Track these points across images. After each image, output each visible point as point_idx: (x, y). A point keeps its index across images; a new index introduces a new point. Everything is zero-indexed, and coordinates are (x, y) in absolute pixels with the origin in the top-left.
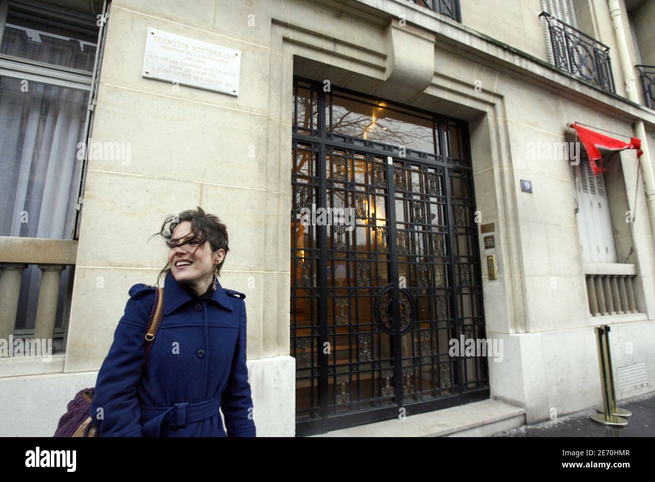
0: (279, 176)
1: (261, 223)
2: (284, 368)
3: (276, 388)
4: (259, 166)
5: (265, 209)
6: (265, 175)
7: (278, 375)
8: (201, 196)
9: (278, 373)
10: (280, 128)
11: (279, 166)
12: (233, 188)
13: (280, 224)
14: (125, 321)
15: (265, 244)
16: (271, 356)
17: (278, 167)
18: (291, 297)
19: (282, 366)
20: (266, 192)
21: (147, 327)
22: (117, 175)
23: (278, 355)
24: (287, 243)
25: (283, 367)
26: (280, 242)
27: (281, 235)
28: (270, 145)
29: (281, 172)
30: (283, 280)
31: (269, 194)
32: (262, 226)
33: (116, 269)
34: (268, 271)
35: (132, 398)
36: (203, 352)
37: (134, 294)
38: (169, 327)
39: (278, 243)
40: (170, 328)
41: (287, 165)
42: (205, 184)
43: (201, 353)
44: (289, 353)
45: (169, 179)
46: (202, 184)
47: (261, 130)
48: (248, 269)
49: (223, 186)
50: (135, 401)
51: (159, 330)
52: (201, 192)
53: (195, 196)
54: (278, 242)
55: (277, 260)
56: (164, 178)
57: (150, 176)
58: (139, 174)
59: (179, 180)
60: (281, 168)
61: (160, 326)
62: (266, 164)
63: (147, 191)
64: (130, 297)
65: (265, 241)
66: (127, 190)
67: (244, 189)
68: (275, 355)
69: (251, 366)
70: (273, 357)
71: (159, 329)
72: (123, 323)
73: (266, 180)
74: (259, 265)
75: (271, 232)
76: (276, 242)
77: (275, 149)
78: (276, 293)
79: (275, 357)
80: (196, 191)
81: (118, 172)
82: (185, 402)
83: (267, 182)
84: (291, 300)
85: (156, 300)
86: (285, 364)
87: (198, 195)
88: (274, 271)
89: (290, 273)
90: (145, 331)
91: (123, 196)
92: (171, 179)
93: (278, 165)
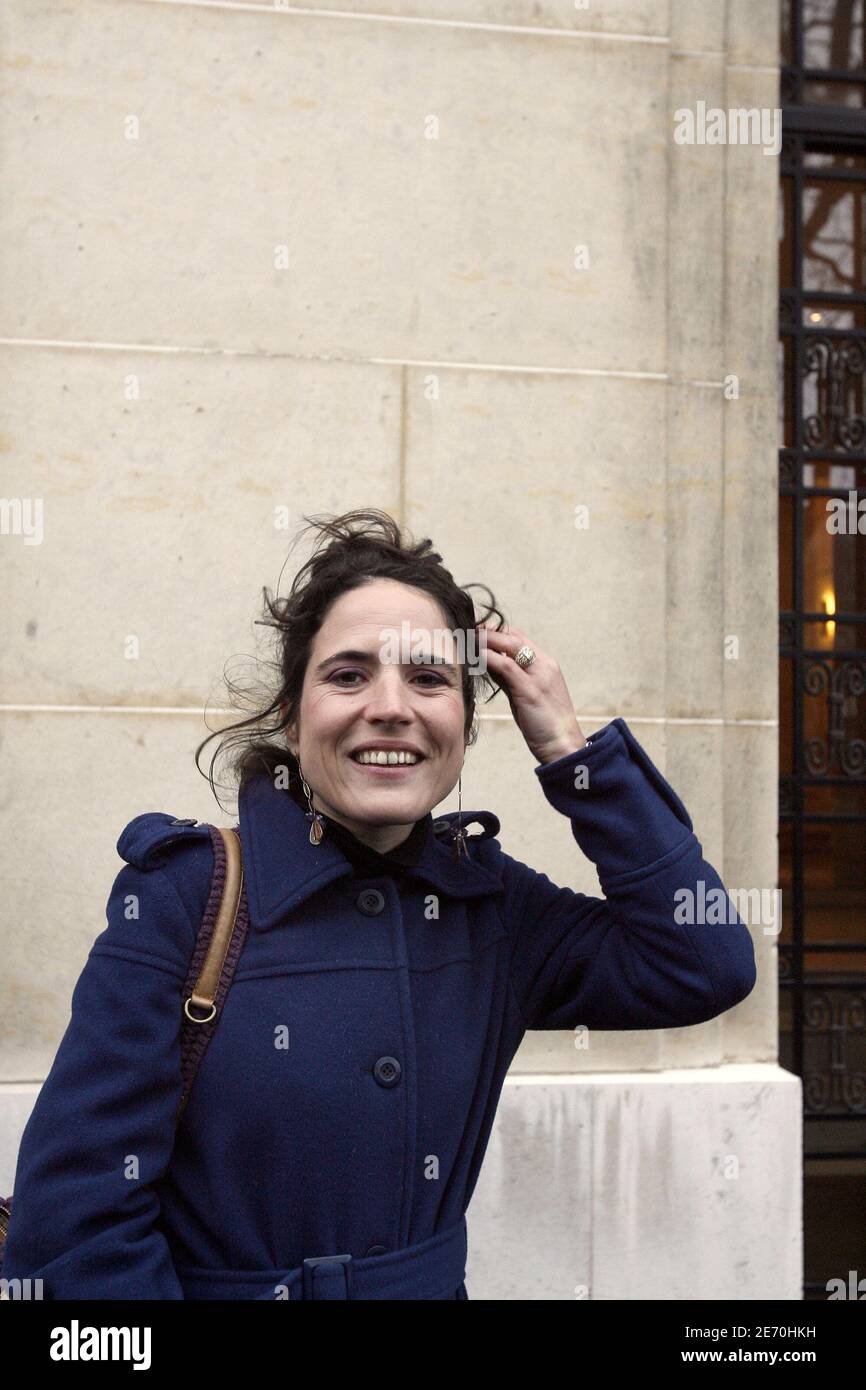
0: (725, 310)
1: (649, 516)
2: (753, 1117)
3: (721, 1195)
4: (639, 271)
5: (666, 461)
6: (664, 307)
7: (727, 1141)
8: (405, 417)
9: (730, 1136)
10: (724, 90)
11: (725, 264)
12: (529, 377)
13: (733, 520)
14: (112, 950)
15: (671, 604)
16: (702, 1062)
17: (718, 273)
18: (782, 820)
19: (746, 1106)
20: (669, 382)
21: (191, 974)
22: (87, 352)
23: (730, 1059)
24: (761, 600)
25: (751, 1111)
26: (734, 593)
27: (734, 562)
28: (683, 178)
29: (732, 292)
30: (746, 752)
31: (684, 392)
32: (658, 531)
33: (107, 715)
34: (681, 715)
35: (146, 1232)
36: (396, 1064)
37: (140, 849)
38: (267, 971)
39: (723, 601)
40: (271, 977)
41: (758, 259)
42: (419, 368)
43: (388, 1068)
44: (775, 1053)
45: (275, 356)
46: (405, 368)
47: (642, 110)
48: (600, 709)
49: (490, 372)
50: (158, 1242)
51: (234, 982)
52: (404, 403)
53: (382, 420)
54: (722, 592)
55: (722, 673)
56: (260, 355)
57: (207, 351)
58: (165, 342)
59: (316, 358)
60: (735, 272)
61: (236, 972)
62: (667, 263)
63: (200, 410)
64: (125, 863)
65: (671, 589)
66: (126, 411)
67: (574, 377)
68: (717, 1057)
69: (618, 1100)
70: (707, 1066)
71: (231, 980)
72: (107, 956)
73: (667, 330)
74: (645, 691)
75: (693, 552)
76: (715, 599)
77: (702, 189)
78: (718, 807)
79: (715, 1066)
80: (385, 397)
81: (88, 339)
82: (340, 1251)
83: (674, 338)
84: (781, 836)
85: (217, 872)
86: (758, 1096)
87: (393, 412)
88: (711, 714)
89: (774, 723)
90: (184, 988)
91: (114, 435)
92: (285, 356)
93: (718, 259)
